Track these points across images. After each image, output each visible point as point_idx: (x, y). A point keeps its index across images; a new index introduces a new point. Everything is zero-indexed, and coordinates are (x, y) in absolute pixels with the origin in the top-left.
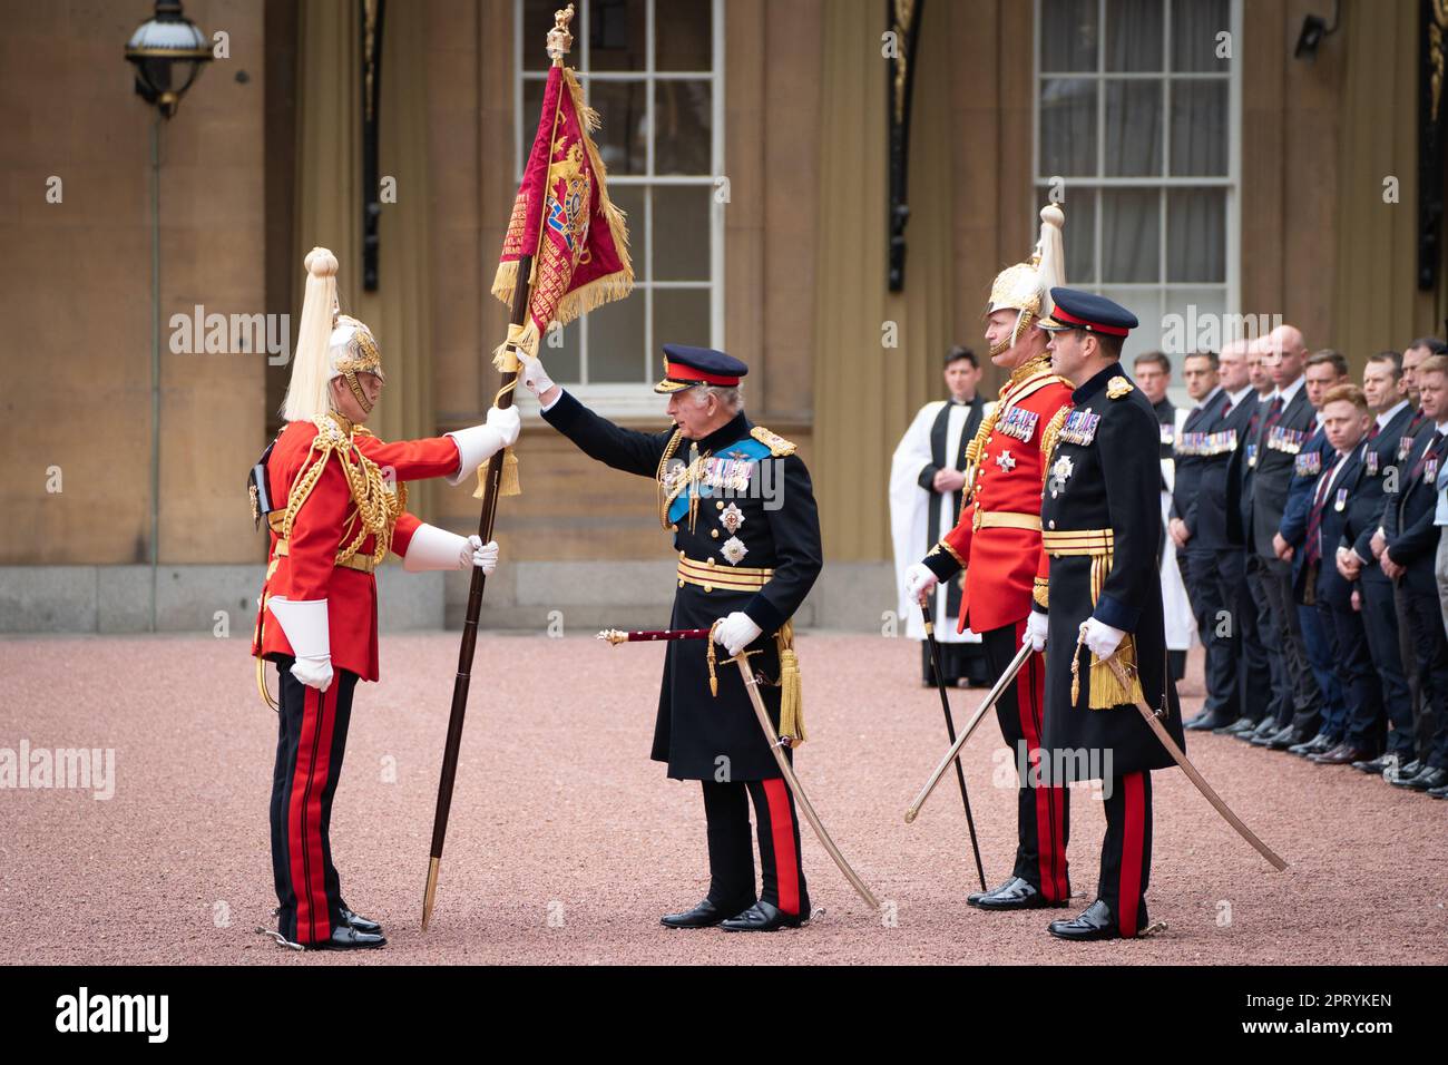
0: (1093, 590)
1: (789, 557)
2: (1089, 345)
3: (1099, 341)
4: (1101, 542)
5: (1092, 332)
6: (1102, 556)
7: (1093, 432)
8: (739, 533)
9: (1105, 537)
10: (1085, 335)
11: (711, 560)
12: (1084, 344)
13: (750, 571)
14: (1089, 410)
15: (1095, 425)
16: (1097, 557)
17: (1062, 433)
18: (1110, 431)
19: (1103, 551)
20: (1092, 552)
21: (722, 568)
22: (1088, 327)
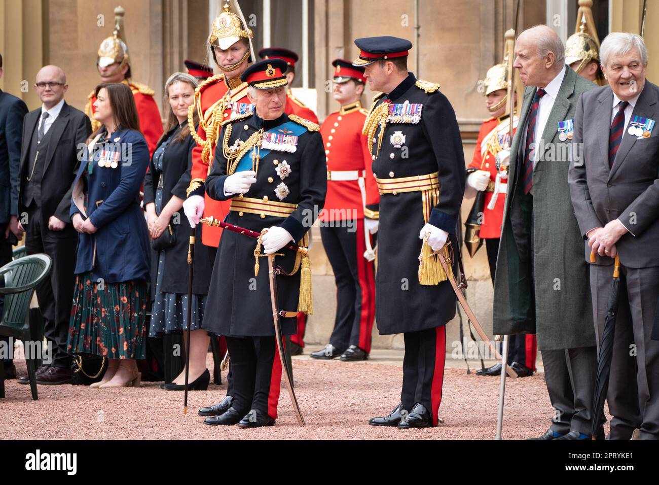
0: (424, 211)
1: (310, 196)
2: (389, 68)
3: (394, 63)
4: (428, 182)
5: (389, 59)
6: (428, 190)
7: (420, 114)
8: (286, 181)
9: (430, 179)
10: (385, 62)
11: (266, 197)
12: (386, 68)
13: (289, 205)
14: (407, 102)
15: (420, 110)
16: (425, 191)
17: (390, 118)
18: (431, 113)
19: (429, 187)
20: (422, 189)
21: (272, 203)
22: (386, 57)
